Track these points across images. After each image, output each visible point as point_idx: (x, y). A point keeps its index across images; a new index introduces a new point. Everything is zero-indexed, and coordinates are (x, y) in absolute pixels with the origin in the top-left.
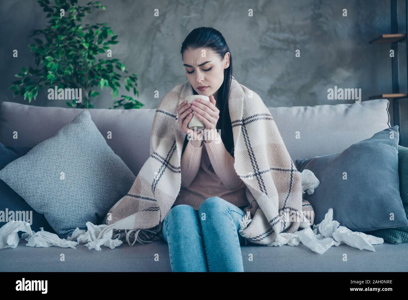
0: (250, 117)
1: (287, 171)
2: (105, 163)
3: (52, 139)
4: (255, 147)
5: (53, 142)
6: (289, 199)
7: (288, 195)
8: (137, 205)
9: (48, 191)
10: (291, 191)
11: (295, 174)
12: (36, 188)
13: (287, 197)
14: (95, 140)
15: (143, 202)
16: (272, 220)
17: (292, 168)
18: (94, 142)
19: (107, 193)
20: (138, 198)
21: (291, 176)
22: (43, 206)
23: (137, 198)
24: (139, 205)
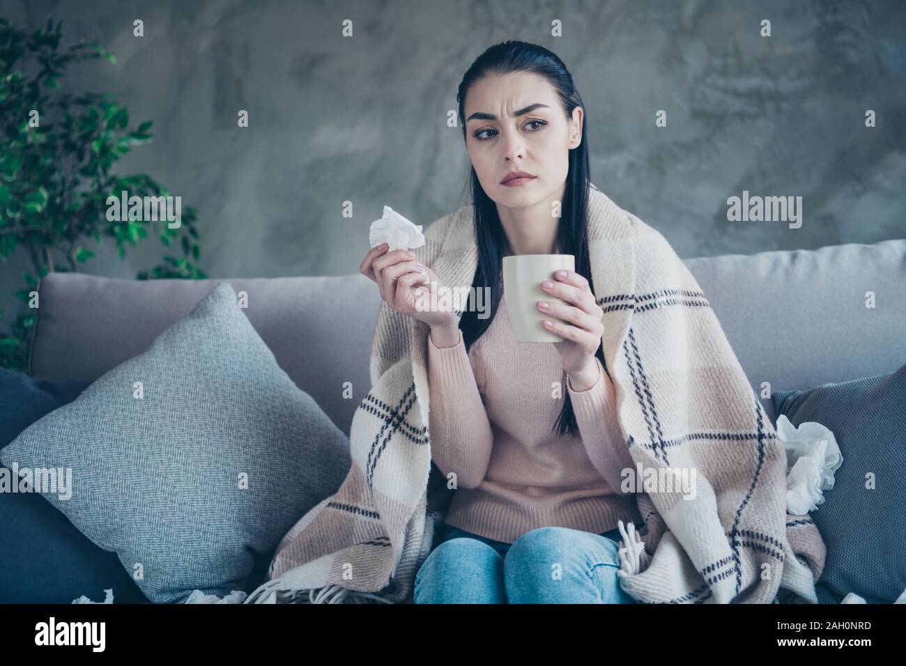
0: (645, 297)
1: (747, 438)
2: (268, 414)
3: (137, 360)
4: (655, 374)
5: (136, 367)
6: (750, 507)
7: (748, 497)
8: (350, 533)
9: (123, 494)
10: (757, 484)
11: (770, 444)
12: (93, 487)
13: (745, 503)
14: (243, 358)
15: (365, 522)
16: (713, 565)
17: (759, 430)
18: (241, 363)
19: (275, 491)
20: (351, 511)
21: (758, 454)
22: (111, 532)
23: (349, 512)
24: (355, 531)
